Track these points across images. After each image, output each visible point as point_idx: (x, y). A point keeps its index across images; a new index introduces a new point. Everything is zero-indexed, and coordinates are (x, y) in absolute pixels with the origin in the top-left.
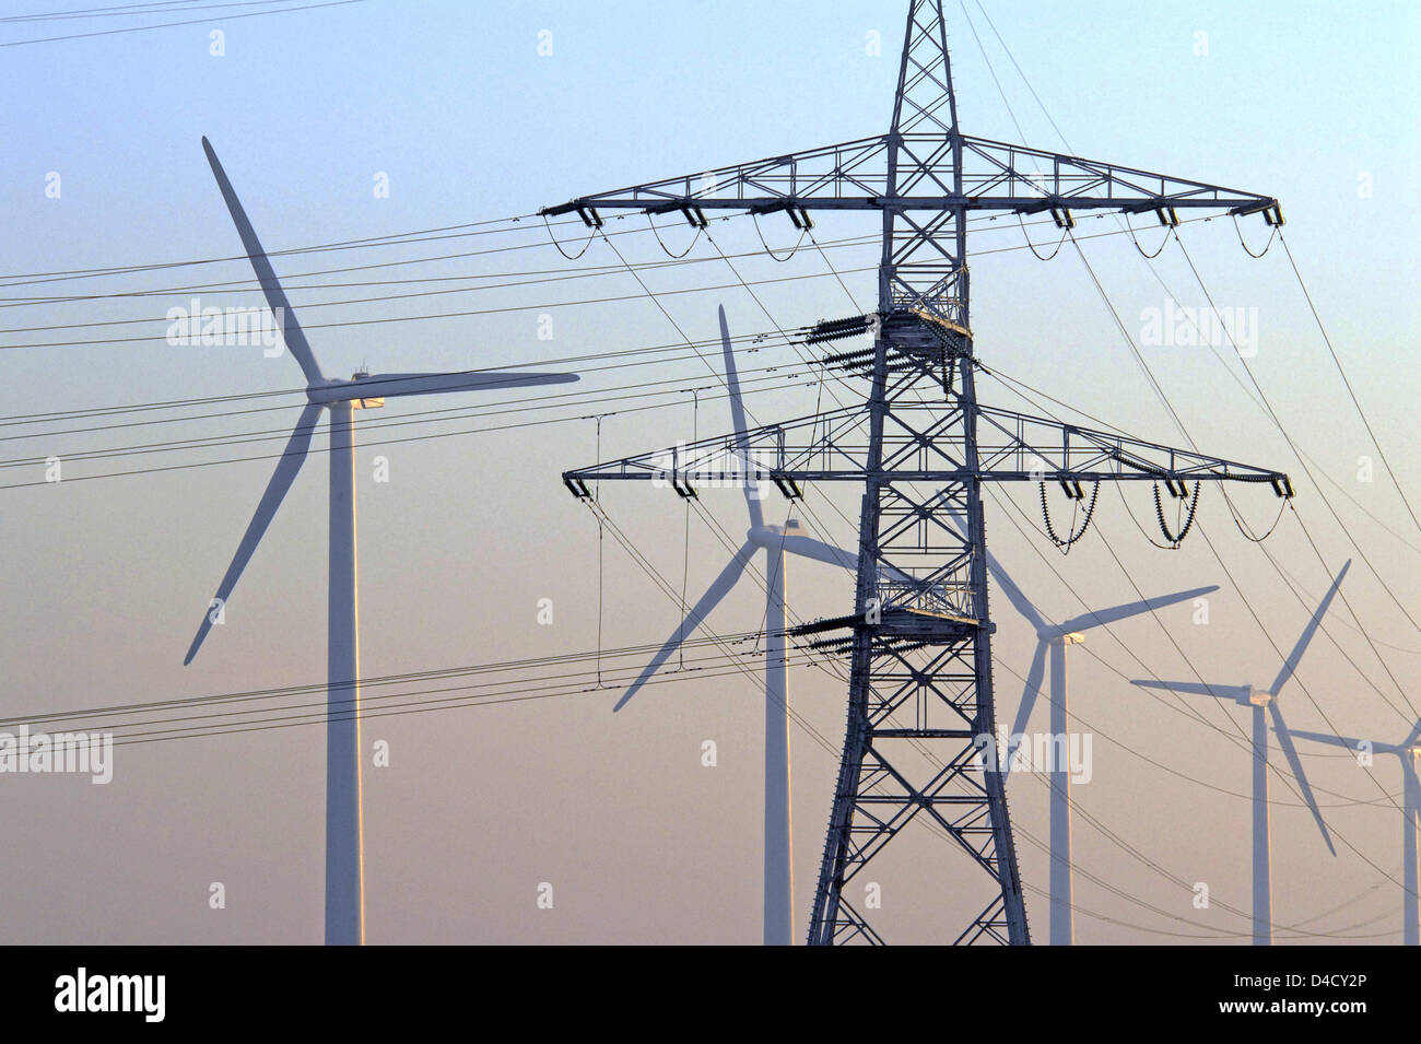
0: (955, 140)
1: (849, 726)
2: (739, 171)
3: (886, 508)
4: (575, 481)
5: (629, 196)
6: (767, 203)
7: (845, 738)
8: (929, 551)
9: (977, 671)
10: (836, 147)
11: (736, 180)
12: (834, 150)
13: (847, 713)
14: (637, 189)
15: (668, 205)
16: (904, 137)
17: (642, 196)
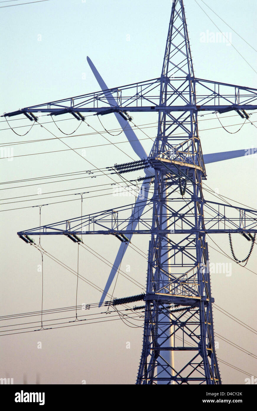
0: (192, 79)
1: (144, 346)
2: (94, 95)
3: (164, 247)
4: (25, 236)
5: (46, 107)
6: (107, 109)
7: (142, 351)
8: (183, 266)
9: (200, 320)
10: (137, 84)
11: (93, 100)
12: (136, 85)
13: (143, 340)
14: (50, 104)
15: (62, 111)
16: (170, 79)
17: (52, 107)
